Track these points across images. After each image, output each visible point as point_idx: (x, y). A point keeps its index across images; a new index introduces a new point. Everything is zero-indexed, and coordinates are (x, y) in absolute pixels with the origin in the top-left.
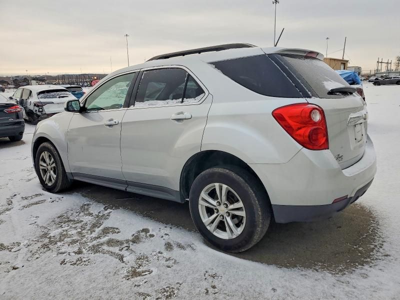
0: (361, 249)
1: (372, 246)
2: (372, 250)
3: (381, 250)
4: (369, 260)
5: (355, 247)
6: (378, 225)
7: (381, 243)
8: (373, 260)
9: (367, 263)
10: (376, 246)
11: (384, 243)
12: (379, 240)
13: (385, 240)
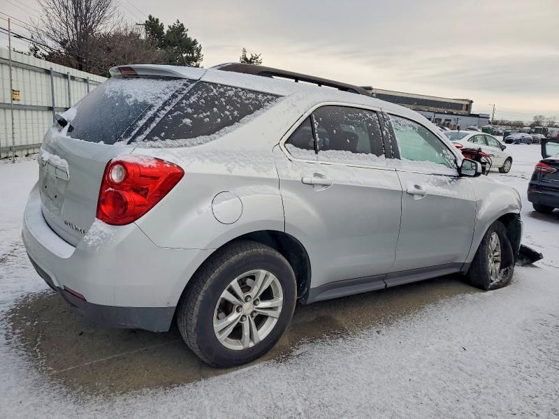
0: (28, 324)
1: (18, 331)
2: (14, 328)
3: (4, 332)
4: (10, 316)
5: (36, 322)
6: (36, 367)
7: (10, 340)
8: (6, 318)
9: (8, 313)
10: (14, 334)
11: (5, 342)
12: (16, 342)
13: (8, 347)
